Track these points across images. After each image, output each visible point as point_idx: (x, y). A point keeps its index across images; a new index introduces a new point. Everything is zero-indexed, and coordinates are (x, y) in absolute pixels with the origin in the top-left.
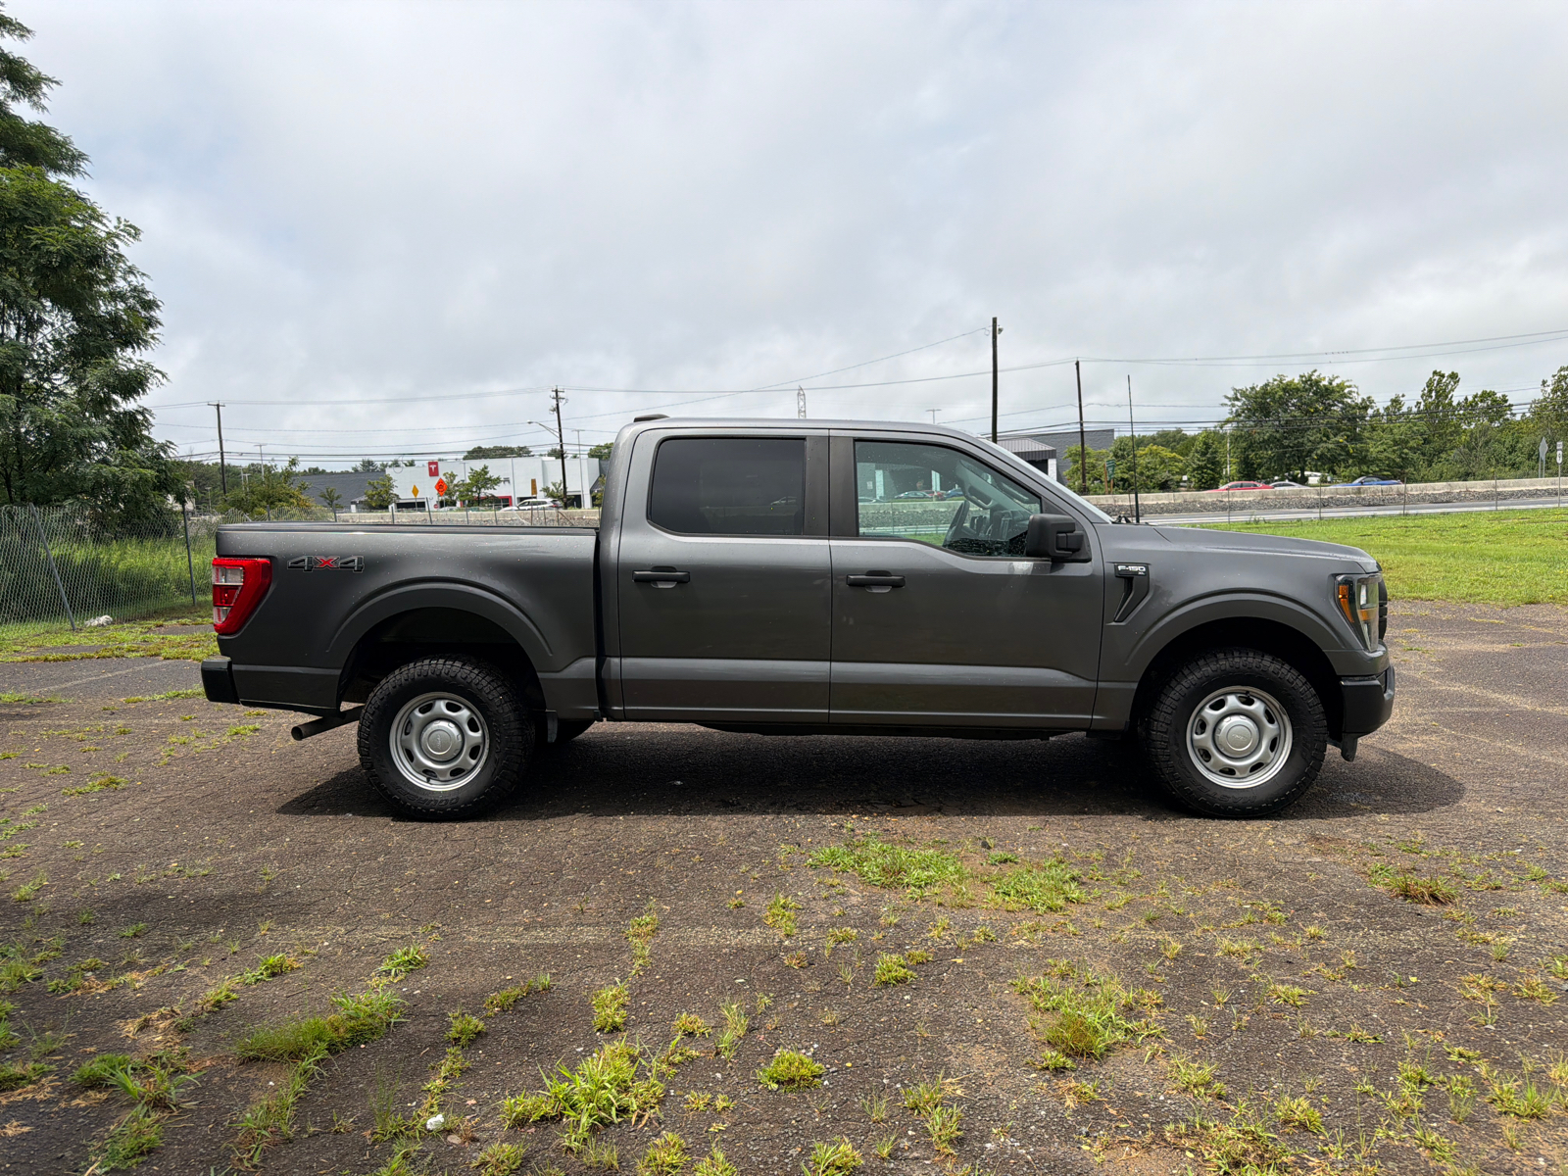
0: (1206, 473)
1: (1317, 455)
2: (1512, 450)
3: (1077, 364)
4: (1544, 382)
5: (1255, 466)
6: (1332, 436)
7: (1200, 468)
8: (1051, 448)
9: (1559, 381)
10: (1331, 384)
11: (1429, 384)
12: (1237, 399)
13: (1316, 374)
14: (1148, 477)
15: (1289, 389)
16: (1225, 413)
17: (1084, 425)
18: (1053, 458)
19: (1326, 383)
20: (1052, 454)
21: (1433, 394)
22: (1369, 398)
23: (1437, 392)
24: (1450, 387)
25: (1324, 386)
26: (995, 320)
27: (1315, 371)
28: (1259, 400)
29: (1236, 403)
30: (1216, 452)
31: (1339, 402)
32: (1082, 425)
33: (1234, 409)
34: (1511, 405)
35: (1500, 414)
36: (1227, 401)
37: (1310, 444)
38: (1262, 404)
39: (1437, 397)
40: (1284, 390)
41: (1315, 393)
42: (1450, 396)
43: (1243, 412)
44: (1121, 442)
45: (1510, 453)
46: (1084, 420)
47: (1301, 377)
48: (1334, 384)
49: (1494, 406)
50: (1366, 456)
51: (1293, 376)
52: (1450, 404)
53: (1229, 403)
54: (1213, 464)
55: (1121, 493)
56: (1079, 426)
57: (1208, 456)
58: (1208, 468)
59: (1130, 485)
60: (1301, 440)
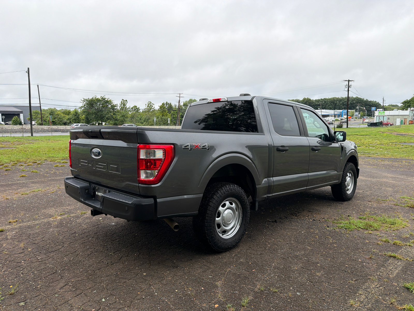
0: (76, 121)
1: (106, 118)
2: (140, 119)
3: (38, 86)
4: (146, 105)
5: (89, 120)
6: (109, 113)
7: (75, 119)
8: (21, 110)
9: (149, 104)
10: (108, 100)
11: (122, 102)
12: (84, 101)
13: (105, 97)
14: (60, 121)
15: (98, 100)
16: (81, 105)
17: (41, 104)
18: (22, 113)
19: (106, 99)
20: (22, 112)
21: (122, 105)
22: (117, 104)
23: (123, 104)
24: (126, 103)
25: (106, 100)
26: (28, 69)
27: (105, 96)
28: (90, 102)
29: (84, 102)
30: (79, 115)
31: (110, 105)
32: (40, 104)
33: (84, 104)
34: (140, 109)
35: (137, 111)
36: (81, 101)
37: (104, 115)
38: (91, 103)
39: (123, 105)
40: (97, 100)
41: (104, 102)
42: (126, 106)
43: (86, 105)
44: (52, 110)
45: (140, 120)
46: (41, 103)
47: (101, 97)
48: (109, 100)
49: (136, 109)
50: (117, 119)
51: (99, 97)
52: (126, 107)
53: (82, 102)
54: (78, 118)
55: (53, 125)
56: (39, 104)
57: (77, 116)
58: (77, 119)
59: (55, 123)
60: (102, 114)
